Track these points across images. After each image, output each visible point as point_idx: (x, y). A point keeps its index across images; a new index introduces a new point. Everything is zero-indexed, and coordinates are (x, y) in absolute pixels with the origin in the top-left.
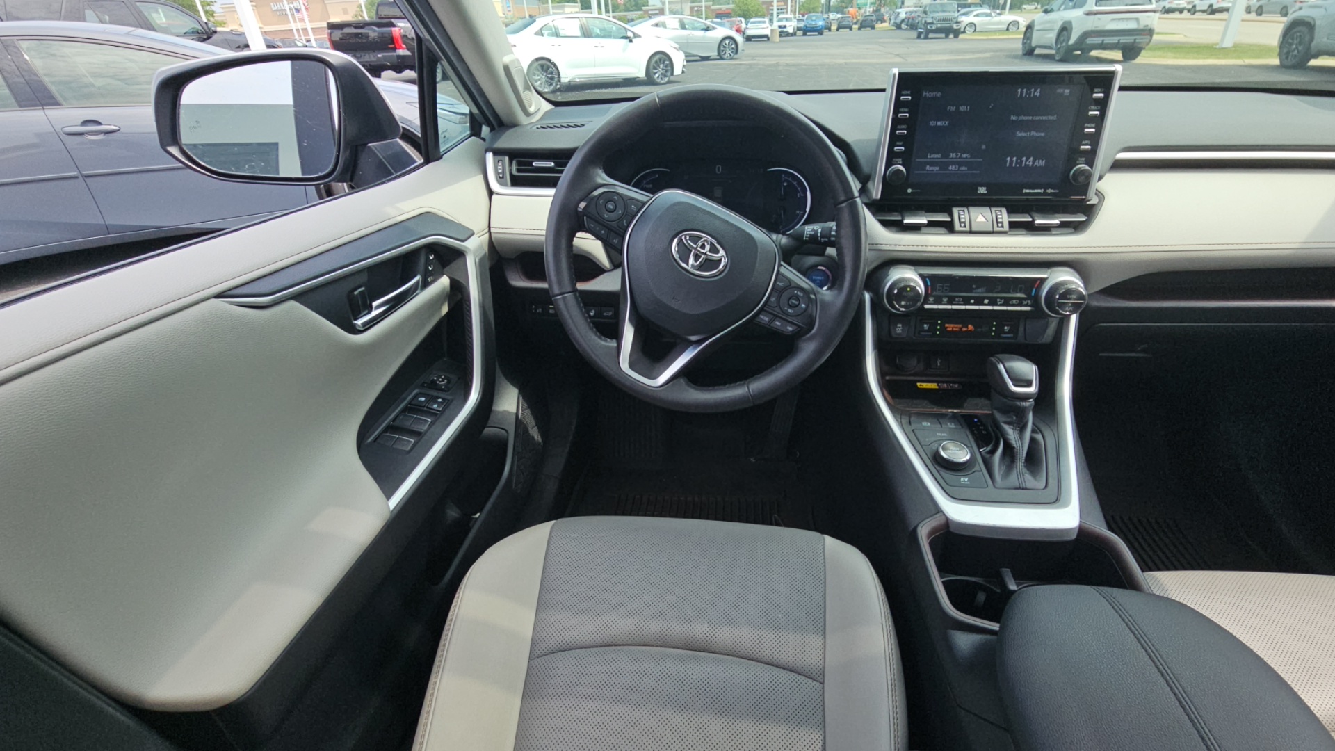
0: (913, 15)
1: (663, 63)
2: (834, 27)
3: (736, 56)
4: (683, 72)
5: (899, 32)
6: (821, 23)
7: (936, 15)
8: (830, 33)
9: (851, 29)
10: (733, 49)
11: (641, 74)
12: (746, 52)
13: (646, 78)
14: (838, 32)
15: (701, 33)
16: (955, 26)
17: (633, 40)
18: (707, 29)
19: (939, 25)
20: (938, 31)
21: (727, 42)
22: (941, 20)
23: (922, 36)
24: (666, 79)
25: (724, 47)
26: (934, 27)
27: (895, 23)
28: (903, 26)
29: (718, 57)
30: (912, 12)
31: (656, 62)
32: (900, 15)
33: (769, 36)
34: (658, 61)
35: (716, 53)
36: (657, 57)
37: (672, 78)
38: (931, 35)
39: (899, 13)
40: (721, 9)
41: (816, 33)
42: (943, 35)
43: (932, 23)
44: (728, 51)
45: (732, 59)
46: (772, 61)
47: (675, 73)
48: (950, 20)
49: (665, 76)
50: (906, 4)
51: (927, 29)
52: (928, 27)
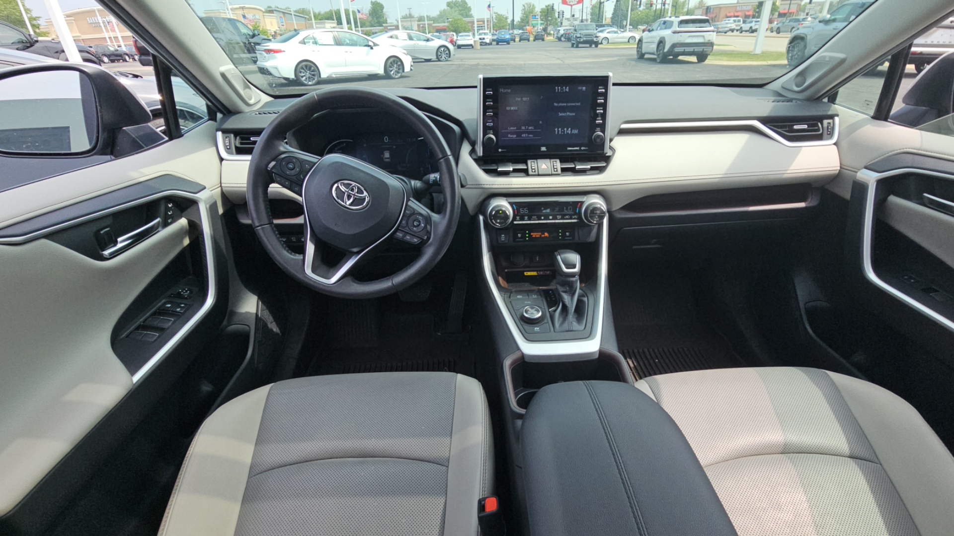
0: (568, 32)
1: (397, 63)
2: (517, 39)
3: (449, 59)
4: (411, 70)
5: (560, 43)
6: (508, 37)
7: (582, 32)
8: (514, 43)
9: (528, 40)
10: (447, 54)
11: (381, 71)
12: (456, 56)
13: (384, 74)
14: (520, 43)
15: (424, 43)
16: (595, 39)
17: (374, 47)
18: (428, 40)
19: (585, 39)
20: (585, 42)
21: (442, 49)
22: (586, 35)
23: (575, 46)
24: (399, 75)
25: (441, 53)
26: (582, 40)
27: (557, 37)
28: (563, 39)
29: (437, 60)
30: (567, 30)
31: (391, 63)
32: (560, 32)
33: (473, 45)
34: (393, 62)
35: (435, 57)
36: (391, 60)
37: (403, 74)
38: (580, 45)
39: (559, 30)
40: (439, 26)
41: (506, 43)
42: (588, 45)
43: (580, 37)
44: (444, 56)
45: (446, 61)
46: (475, 62)
47: (406, 71)
48: (592, 35)
49: (398, 73)
50: (563, 24)
51: (577, 41)
52: (578, 40)
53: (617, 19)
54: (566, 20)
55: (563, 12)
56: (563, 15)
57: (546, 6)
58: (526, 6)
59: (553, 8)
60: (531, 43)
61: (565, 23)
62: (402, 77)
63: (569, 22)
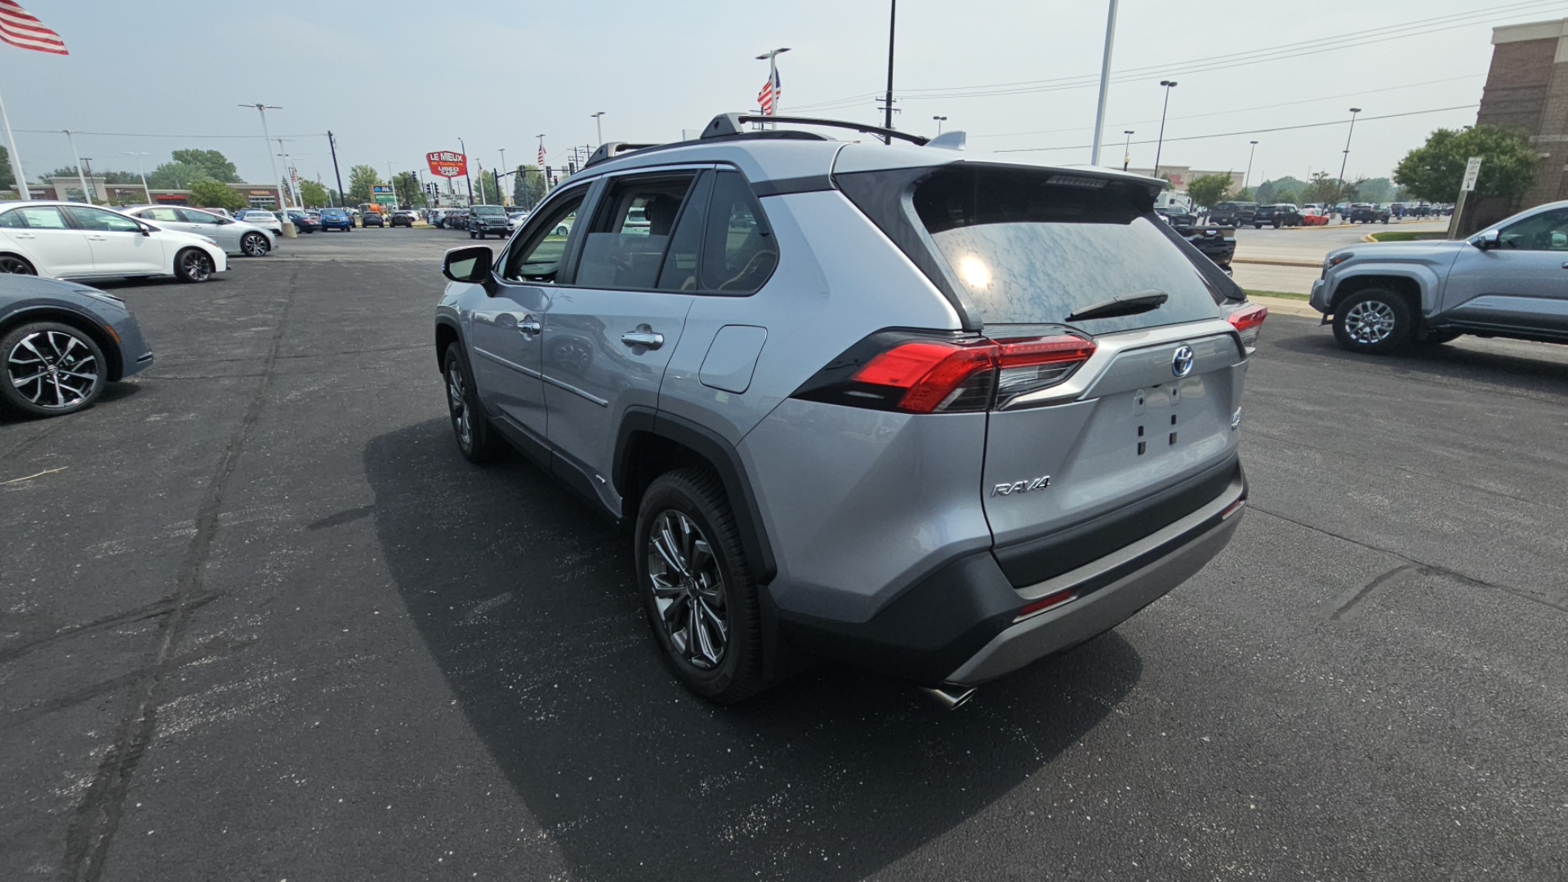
0: (454, 215)
1: (198, 259)
2: (359, 223)
3: (268, 253)
4: (228, 268)
5: (440, 231)
6: (344, 219)
7: (486, 217)
9: (381, 225)
10: (262, 244)
11: (169, 270)
12: (281, 248)
13: (175, 276)
15: (213, 226)
16: (509, 228)
17: (150, 233)
18: (221, 222)
19: (492, 227)
20: (492, 232)
21: (253, 237)
22: (492, 222)
23: (477, 236)
24: (206, 277)
25: (249, 242)
26: (488, 228)
27: (434, 221)
28: (445, 225)
29: (243, 254)
30: (453, 212)
31: (188, 258)
32: (439, 214)
34: (191, 257)
35: (240, 249)
36: (188, 253)
37: (213, 276)
38: (486, 236)
39: (437, 212)
41: (339, 229)
42: (498, 236)
43: (485, 225)
44: (257, 248)
45: (264, 255)
46: (325, 258)
47: (218, 270)
48: (502, 222)
49: (205, 273)
50: (441, 203)
51: (481, 230)
52: (482, 228)
53: (522, 199)
54: (445, 198)
55: (436, 186)
56: (436, 189)
57: (400, 174)
58: (358, 170)
59: (415, 178)
60: (387, 230)
61: (443, 201)
62: (209, 280)
63: (450, 201)
